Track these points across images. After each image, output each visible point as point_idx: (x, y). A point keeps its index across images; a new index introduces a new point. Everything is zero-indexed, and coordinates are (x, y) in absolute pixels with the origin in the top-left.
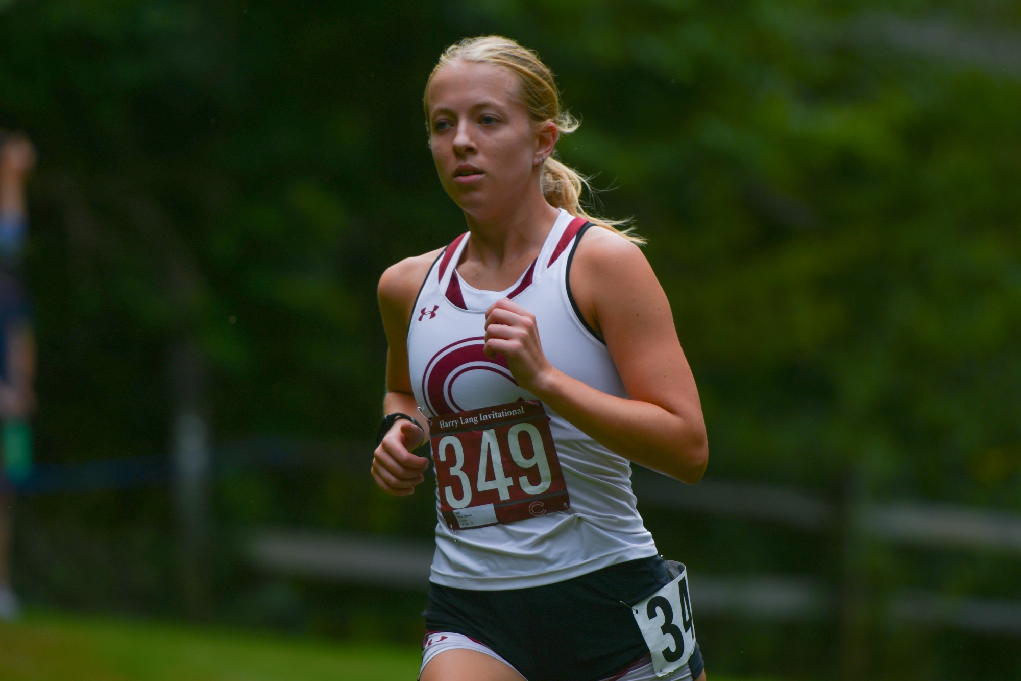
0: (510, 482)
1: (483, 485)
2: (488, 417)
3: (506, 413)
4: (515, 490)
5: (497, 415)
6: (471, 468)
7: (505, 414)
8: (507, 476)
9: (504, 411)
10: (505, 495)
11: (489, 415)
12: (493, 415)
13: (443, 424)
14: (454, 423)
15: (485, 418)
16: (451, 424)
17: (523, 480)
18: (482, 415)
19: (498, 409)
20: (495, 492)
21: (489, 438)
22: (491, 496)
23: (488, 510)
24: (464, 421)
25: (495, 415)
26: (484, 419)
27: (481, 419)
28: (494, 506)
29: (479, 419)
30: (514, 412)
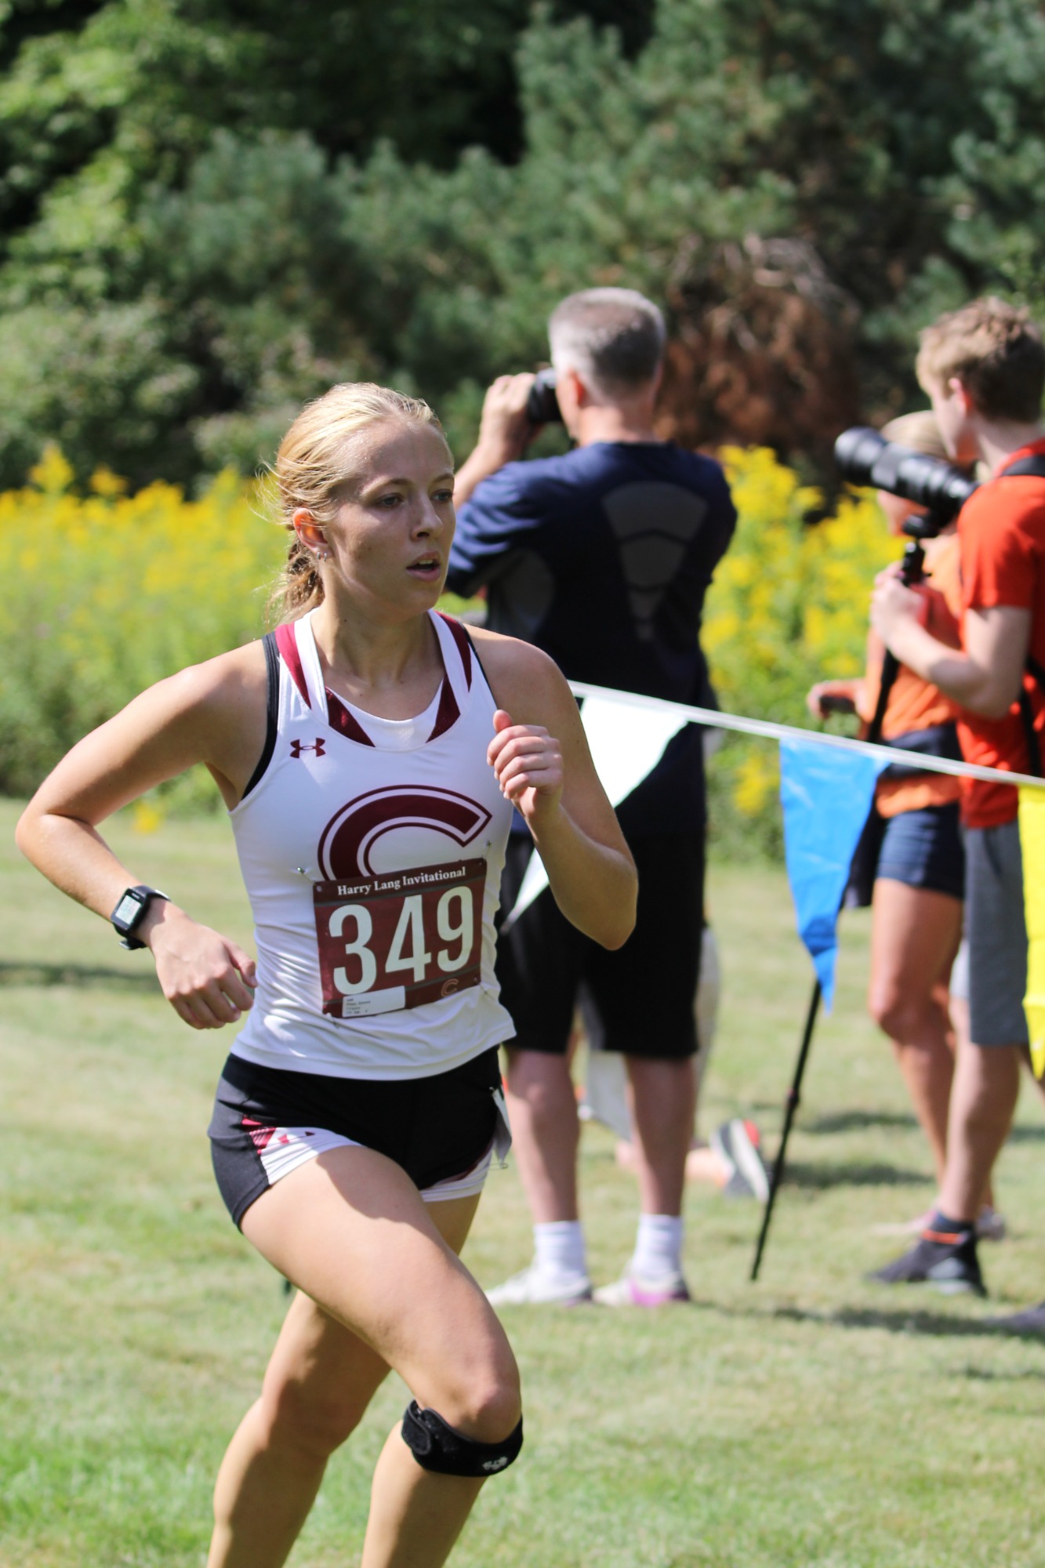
0: (428, 958)
1: (394, 963)
2: (415, 881)
3: (441, 875)
4: (432, 968)
5: (428, 878)
6: (380, 945)
7: (439, 877)
8: (426, 951)
9: (439, 873)
10: (419, 976)
11: (416, 878)
12: (422, 878)
13: (342, 890)
14: (365, 890)
15: (411, 881)
16: (358, 890)
17: (443, 955)
18: (407, 878)
19: (430, 870)
20: (410, 973)
21: (413, 906)
22: (404, 977)
23: (398, 994)
24: (379, 886)
25: (425, 878)
26: (409, 883)
27: (405, 884)
28: (406, 988)
29: (401, 883)
30: (453, 875)
